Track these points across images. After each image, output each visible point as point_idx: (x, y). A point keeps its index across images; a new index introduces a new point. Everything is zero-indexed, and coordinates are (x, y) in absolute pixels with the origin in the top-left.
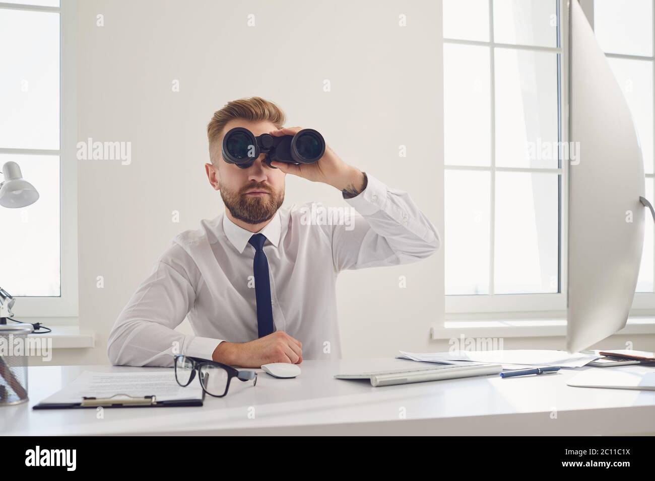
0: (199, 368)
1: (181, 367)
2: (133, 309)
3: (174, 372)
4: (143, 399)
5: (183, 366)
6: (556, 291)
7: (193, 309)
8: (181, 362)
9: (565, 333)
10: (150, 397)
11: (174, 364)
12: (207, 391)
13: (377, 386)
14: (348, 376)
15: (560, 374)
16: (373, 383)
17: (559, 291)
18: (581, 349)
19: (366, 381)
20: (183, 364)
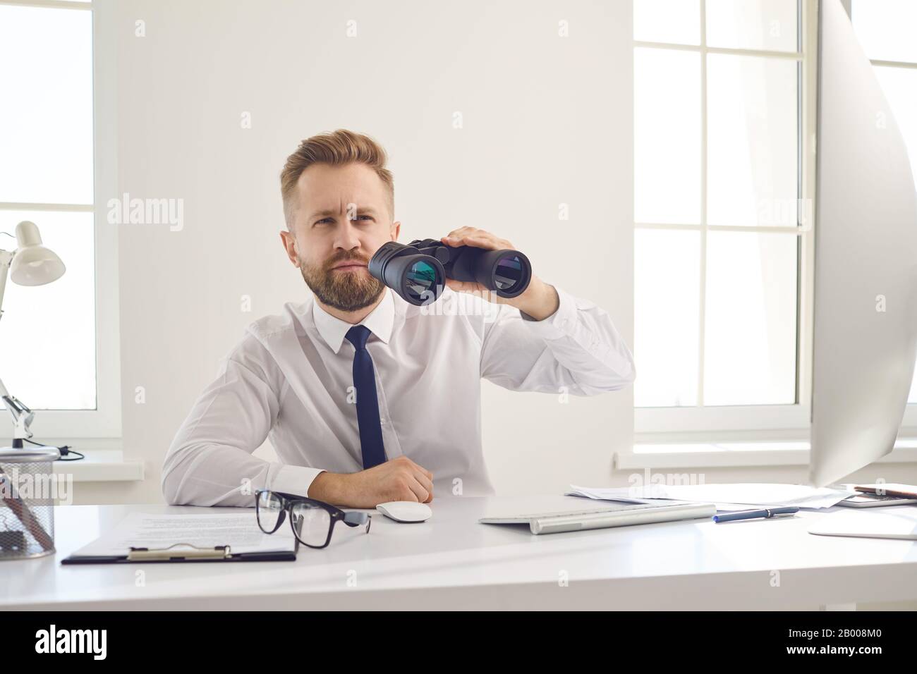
0: (290, 508)
1: (265, 508)
2: (194, 426)
3: (256, 514)
4: (213, 551)
5: (268, 506)
6: (793, 401)
7: (277, 427)
8: (265, 500)
9: (806, 460)
10: (223, 548)
11: (254, 503)
12: (302, 539)
13: (539, 534)
14: (498, 519)
15: (799, 517)
16: (534, 529)
17: (797, 402)
18: (829, 483)
19: (524, 527)
20: (268, 503)
